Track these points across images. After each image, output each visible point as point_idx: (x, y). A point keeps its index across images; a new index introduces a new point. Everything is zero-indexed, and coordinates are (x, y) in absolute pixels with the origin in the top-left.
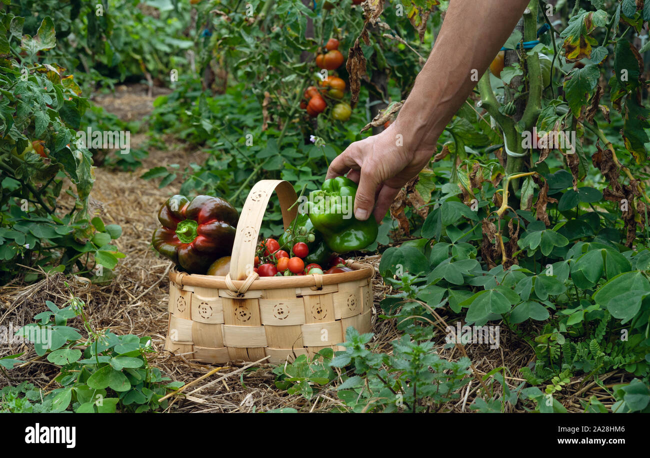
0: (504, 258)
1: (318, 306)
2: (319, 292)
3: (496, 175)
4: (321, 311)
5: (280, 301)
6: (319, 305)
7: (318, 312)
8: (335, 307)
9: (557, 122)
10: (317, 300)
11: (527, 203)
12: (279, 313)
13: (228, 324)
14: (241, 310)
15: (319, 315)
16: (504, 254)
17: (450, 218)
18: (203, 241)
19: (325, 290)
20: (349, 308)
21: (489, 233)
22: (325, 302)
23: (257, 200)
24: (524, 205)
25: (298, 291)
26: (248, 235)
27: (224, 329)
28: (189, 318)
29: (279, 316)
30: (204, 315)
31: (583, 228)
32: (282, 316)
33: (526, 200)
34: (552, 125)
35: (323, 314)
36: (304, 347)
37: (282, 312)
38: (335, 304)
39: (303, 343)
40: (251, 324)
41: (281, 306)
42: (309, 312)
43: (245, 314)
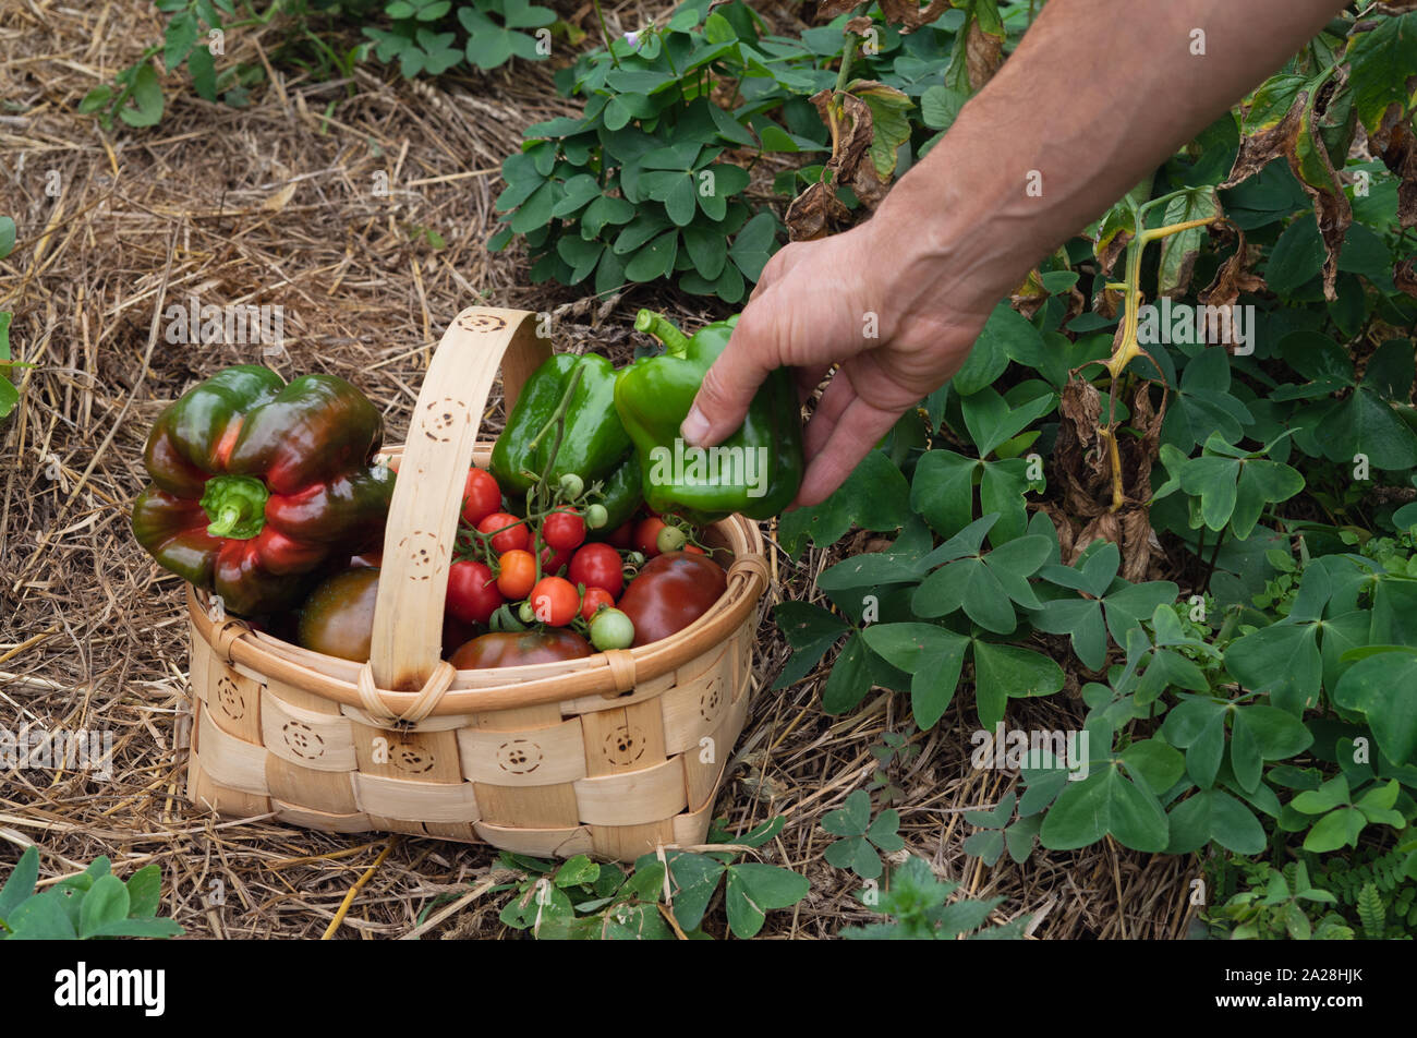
0: (1119, 498)
1: (621, 734)
2: (626, 700)
3: (1111, 238)
4: (630, 743)
5: (515, 733)
6: (624, 731)
7: (622, 748)
8: (667, 726)
9: (1300, 96)
10: (619, 720)
11: (1177, 274)
12: (514, 761)
13: (368, 771)
14: (406, 750)
15: (621, 753)
16: (1118, 485)
17: (976, 374)
18: (285, 550)
19: (641, 694)
20: (704, 717)
21: (1081, 417)
22: (639, 721)
23: (440, 435)
24: (1170, 276)
25: (568, 708)
26: (421, 558)
27: (357, 781)
28: (256, 740)
29: (511, 767)
30: (300, 749)
31: (1325, 355)
32: (520, 767)
33: (1177, 266)
34: (1285, 102)
35: (633, 751)
36: (582, 824)
37: (522, 760)
38: (667, 719)
39: (578, 815)
40: (436, 779)
41: (519, 746)
42: (598, 750)
43: (417, 760)
